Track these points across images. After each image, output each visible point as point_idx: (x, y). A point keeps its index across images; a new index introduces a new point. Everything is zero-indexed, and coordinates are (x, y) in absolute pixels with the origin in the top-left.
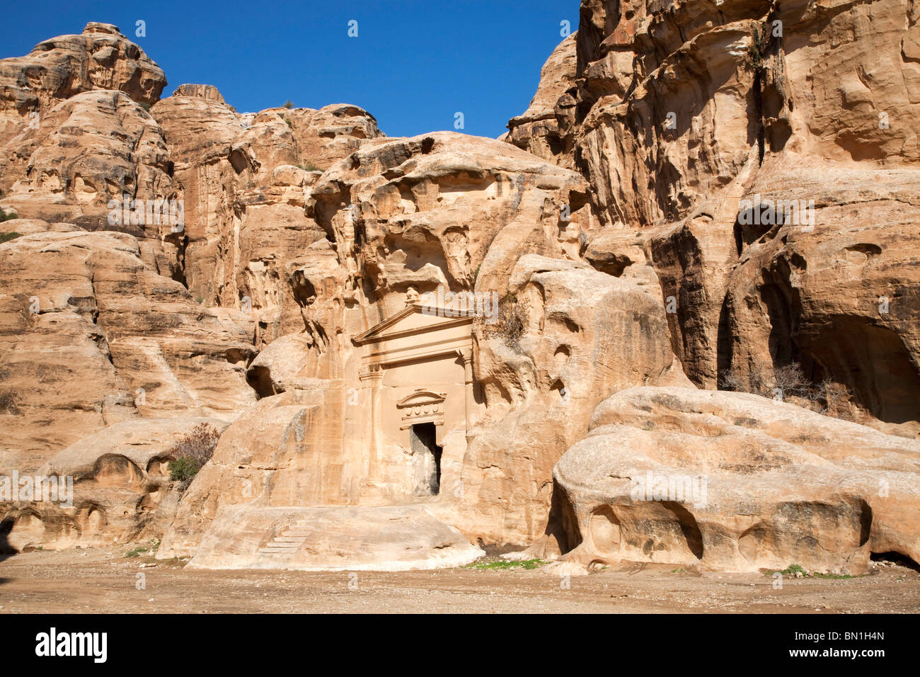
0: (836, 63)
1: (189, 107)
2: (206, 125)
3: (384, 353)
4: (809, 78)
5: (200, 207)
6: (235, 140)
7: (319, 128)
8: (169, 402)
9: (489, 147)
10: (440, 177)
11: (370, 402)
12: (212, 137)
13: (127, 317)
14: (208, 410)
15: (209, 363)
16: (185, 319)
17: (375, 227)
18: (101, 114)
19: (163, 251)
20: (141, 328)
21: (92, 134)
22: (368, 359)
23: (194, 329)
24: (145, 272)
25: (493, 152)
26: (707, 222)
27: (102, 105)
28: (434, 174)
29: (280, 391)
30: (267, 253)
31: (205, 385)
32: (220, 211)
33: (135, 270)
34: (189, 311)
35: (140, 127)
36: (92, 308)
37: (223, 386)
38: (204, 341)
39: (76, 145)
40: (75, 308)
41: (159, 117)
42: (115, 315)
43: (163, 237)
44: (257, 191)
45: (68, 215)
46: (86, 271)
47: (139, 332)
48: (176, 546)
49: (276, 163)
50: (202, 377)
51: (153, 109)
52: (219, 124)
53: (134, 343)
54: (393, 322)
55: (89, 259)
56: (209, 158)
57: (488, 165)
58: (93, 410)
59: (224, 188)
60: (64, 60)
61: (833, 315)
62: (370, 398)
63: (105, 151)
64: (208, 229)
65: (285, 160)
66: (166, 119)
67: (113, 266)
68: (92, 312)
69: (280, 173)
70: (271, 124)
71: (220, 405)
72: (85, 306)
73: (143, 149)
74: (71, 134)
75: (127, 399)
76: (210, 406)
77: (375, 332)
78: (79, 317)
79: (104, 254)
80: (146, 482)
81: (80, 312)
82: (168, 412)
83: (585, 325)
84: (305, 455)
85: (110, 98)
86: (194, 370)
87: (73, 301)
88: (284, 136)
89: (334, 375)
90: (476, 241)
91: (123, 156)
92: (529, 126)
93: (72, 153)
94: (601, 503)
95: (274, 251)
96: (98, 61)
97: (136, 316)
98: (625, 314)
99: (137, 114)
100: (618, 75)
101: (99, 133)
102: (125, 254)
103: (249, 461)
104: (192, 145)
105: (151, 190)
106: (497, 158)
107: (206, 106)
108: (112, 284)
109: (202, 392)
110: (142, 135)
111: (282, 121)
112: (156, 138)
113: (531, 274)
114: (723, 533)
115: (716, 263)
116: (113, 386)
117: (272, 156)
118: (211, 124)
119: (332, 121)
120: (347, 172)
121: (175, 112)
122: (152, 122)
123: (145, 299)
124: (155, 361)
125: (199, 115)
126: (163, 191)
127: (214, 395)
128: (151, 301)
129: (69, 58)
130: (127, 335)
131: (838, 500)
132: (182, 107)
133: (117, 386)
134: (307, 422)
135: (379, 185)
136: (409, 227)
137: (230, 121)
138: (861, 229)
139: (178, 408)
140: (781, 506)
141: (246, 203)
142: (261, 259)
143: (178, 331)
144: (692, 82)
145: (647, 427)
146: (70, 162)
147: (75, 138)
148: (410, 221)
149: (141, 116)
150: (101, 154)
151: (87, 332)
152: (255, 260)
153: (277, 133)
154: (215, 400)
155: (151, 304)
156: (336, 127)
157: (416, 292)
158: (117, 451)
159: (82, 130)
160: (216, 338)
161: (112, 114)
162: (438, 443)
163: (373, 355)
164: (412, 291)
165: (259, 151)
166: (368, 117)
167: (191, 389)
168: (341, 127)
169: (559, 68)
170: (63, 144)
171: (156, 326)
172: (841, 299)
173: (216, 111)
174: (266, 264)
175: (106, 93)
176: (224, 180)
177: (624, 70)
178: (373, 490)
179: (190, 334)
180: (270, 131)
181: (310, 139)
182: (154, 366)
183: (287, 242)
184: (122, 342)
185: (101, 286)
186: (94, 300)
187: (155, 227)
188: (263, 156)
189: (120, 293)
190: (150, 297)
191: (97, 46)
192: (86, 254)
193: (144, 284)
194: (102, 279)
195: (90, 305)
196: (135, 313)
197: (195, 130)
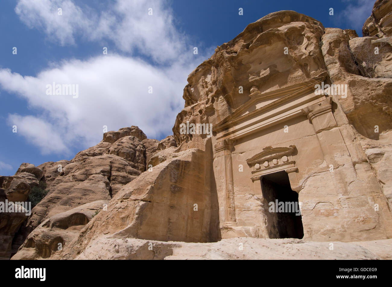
3: (232, 133)
13: (119, 178)
20: (122, 182)
21: (126, 143)
22: (222, 139)
24: (127, 166)
27: (130, 139)
33: (125, 165)
35: (138, 143)
39: (121, 145)
40: (102, 173)
41: (144, 142)
42: (115, 177)
46: (109, 164)
51: (142, 141)
53: (118, 186)
55: (111, 161)
60: (124, 132)
62: (224, 161)
67: (118, 163)
68: (108, 176)
72: (106, 174)
73: (138, 148)
74: (121, 143)
78: (103, 176)
79: (116, 160)
87: (102, 172)
91: (132, 149)
93: (120, 147)
96: (132, 132)
99: (138, 141)
101: (128, 143)
108: (117, 168)
110: (138, 145)
112: (142, 146)
117: (170, 144)
122: (141, 143)
123: (125, 173)
129: (126, 131)
130: (117, 184)
134: (180, 170)
146: (119, 149)
150: (127, 147)
151: (104, 181)
153: (171, 140)
155: (127, 175)
159: (124, 143)
161: (132, 140)
163: (225, 136)
165: (166, 143)
175: (132, 137)
180: (169, 139)
184: (115, 186)
185: (113, 169)
186: (110, 172)
187: (137, 166)
188: (167, 145)
189: (118, 171)
190: (127, 173)
191: (133, 129)
192: (111, 159)
193: (127, 169)
194: (114, 166)
195: (108, 174)
196: (121, 177)
197: (151, 145)
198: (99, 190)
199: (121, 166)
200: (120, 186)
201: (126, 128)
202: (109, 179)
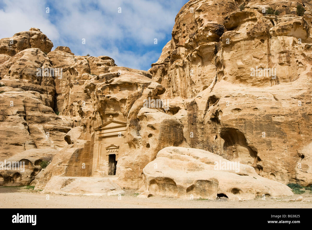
0: (236, 56)
1: (59, 54)
2: (63, 60)
3: (103, 134)
4: (229, 60)
5: (60, 84)
6: (71, 65)
7: (97, 63)
8: (45, 144)
9: (135, 76)
10: (120, 84)
11: (98, 147)
12: (65, 63)
13: (34, 118)
14: (56, 147)
15: (58, 132)
16: (51, 119)
17: (101, 98)
18: (32, 55)
19: (48, 97)
20: (38, 121)
21: (29, 61)
22: (98, 135)
23: (54, 122)
24: (41, 104)
25: (136, 78)
26: (200, 99)
27: (33, 53)
28: (119, 83)
29: (73, 143)
30: (78, 100)
31: (56, 139)
32: (66, 86)
33: (38, 103)
34: (53, 117)
35: (44, 60)
36: (23, 115)
37: (62, 140)
38: (57, 126)
39: (24, 64)
40: (18, 114)
41: (50, 57)
42: (30, 117)
43: (48, 93)
44: (77, 81)
45: (20, 85)
46: (23, 104)
47: (37, 122)
48: (39, 187)
49: (83, 73)
50: (55, 137)
51: (48, 54)
52: (68, 60)
53: (35, 126)
54: (106, 125)
55: (24, 100)
56: (64, 70)
57: (134, 81)
58: (21, 145)
59: (68, 79)
60: (23, 39)
61: (228, 128)
62: (98, 146)
63: (32, 66)
64: (62, 91)
65: (86, 72)
66: (52, 57)
67: (31, 102)
68: (24, 116)
69: (84, 76)
70: (82, 61)
71: (60, 145)
72: (22, 114)
73: (44, 66)
74: (23, 61)
75: (32, 143)
76: (57, 146)
77: (100, 127)
78: (20, 117)
79: (28, 98)
80: (34, 168)
81: (20, 116)
82: (44, 147)
83: (157, 128)
84: (78, 162)
85: (35, 51)
86: (53, 134)
87: (18, 112)
88: (86, 64)
89: (88, 139)
90: (129, 103)
92: (157, 66)
93: (22, 67)
94: (153, 179)
95: (80, 99)
96: (33, 39)
97: (36, 118)
98: (169, 126)
99: (43, 55)
100: (181, 54)
101: (31, 61)
102: (35, 99)
103: (61, 163)
104: (59, 65)
105: (46, 79)
106: (137, 79)
107: (64, 54)
108: (30, 108)
109: (55, 141)
110: (44, 62)
111: (86, 60)
112: (48, 63)
113: (144, 113)
114: (183, 188)
115: (202, 111)
116: (28, 138)
117: (82, 70)
118: (65, 60)
119: (101, 61)
120: (96, 81)
121: (55, 55)
122: (47, 58)
123: (40, 112)
124: (41, 131)
125: (62, 57)
126: (49, 79)
127: (59, 142)
128: (42, 113)
129: (25, 38)
130: (34, 123)
131: (212, 180)
132: (57, 54)
133: (30, 138)
134: (79, 152)
135: (103, 86)
136: (111, 98)
137: (71, 59)
138: (237, 104)
139: (47, 146)
140: (198, 181)
141: (73, 84)
142: (76, 102)
143: (49, 122)
144: (199, 58)
145: (171, 158)
146: (22, 70)
147: (24, 62)
148: (111, 96)
149: (44, 56)
150: (31, 67)
151: (22, 122)
152: (75, 102)
153: (84, 64)
154: (59, 144)
155: (42, 114)
156: (102, 63)
157: (112, 117)
158: (26, 158)
159: (26, 60)
160: (60, 125)
161: (36, 55)
162: (116, 160)
163: (100, 134)
164: (111, 116)
165: (78, 69)
166: (112, 60)
167: (52, 140)
168: (103, 63)
169: (167, 49)
170: (20, 64)
171: (43, 121)
172: (230, 124)
173: (67, 55)
174: (78, 103)
175: (34, 49)
176: (68, 76)
177: (182, 52)
178: (98, 173)
179: (52, 124)
180: (82, 63)
181: (94, 66)
182: (41, 133)
183: (84, 97)
184: (32, 125)
185: (27, 108)
186: (24, 112)
187: (46, 90)
188: (79, 70)
189: (32, 110)
190: (41, 112)
191: (33, 35)
192: (23, 98)
193: (40, 108)
194: (27, 106)
195: (23, 114)
196: (36, 117)
197: (60, 61)
198: (21, 131)
199: (34, 105)
200: (37, 126)
201: (23, 33)
202: (25, 118)
